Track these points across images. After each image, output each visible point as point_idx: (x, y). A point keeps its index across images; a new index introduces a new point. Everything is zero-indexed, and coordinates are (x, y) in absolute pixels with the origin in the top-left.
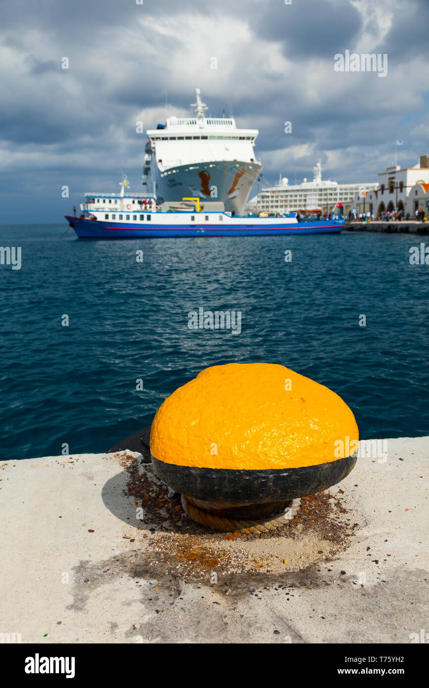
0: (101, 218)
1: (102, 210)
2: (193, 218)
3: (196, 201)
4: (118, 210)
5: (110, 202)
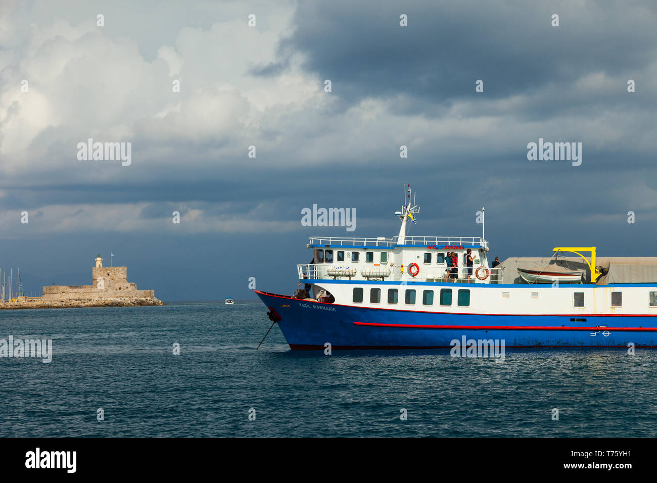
0: (343, 296)
1: (347, 279)
2: (579, 300)
3: (588, 254)
4: (386, 279)
5: (370, 257)
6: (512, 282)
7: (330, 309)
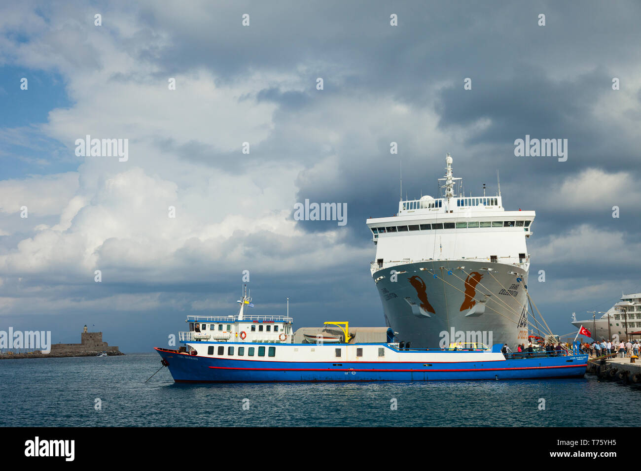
0: (202, 351)
1: (205, 340)
2: (338, 353)
3: (344, 326)
4: (228, 341)
5: (220, 328)
6: (301, 343)
7: (195, 359)
